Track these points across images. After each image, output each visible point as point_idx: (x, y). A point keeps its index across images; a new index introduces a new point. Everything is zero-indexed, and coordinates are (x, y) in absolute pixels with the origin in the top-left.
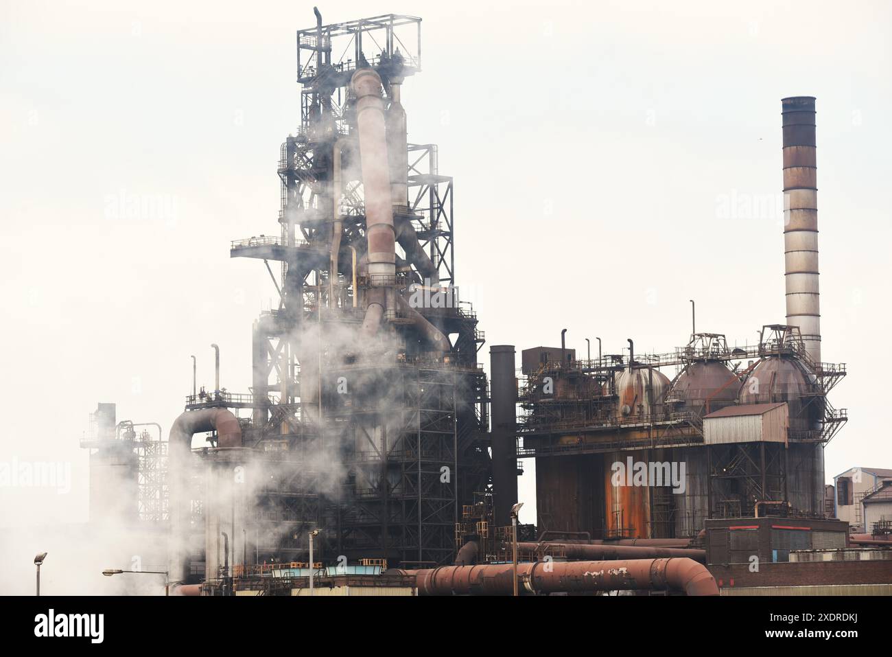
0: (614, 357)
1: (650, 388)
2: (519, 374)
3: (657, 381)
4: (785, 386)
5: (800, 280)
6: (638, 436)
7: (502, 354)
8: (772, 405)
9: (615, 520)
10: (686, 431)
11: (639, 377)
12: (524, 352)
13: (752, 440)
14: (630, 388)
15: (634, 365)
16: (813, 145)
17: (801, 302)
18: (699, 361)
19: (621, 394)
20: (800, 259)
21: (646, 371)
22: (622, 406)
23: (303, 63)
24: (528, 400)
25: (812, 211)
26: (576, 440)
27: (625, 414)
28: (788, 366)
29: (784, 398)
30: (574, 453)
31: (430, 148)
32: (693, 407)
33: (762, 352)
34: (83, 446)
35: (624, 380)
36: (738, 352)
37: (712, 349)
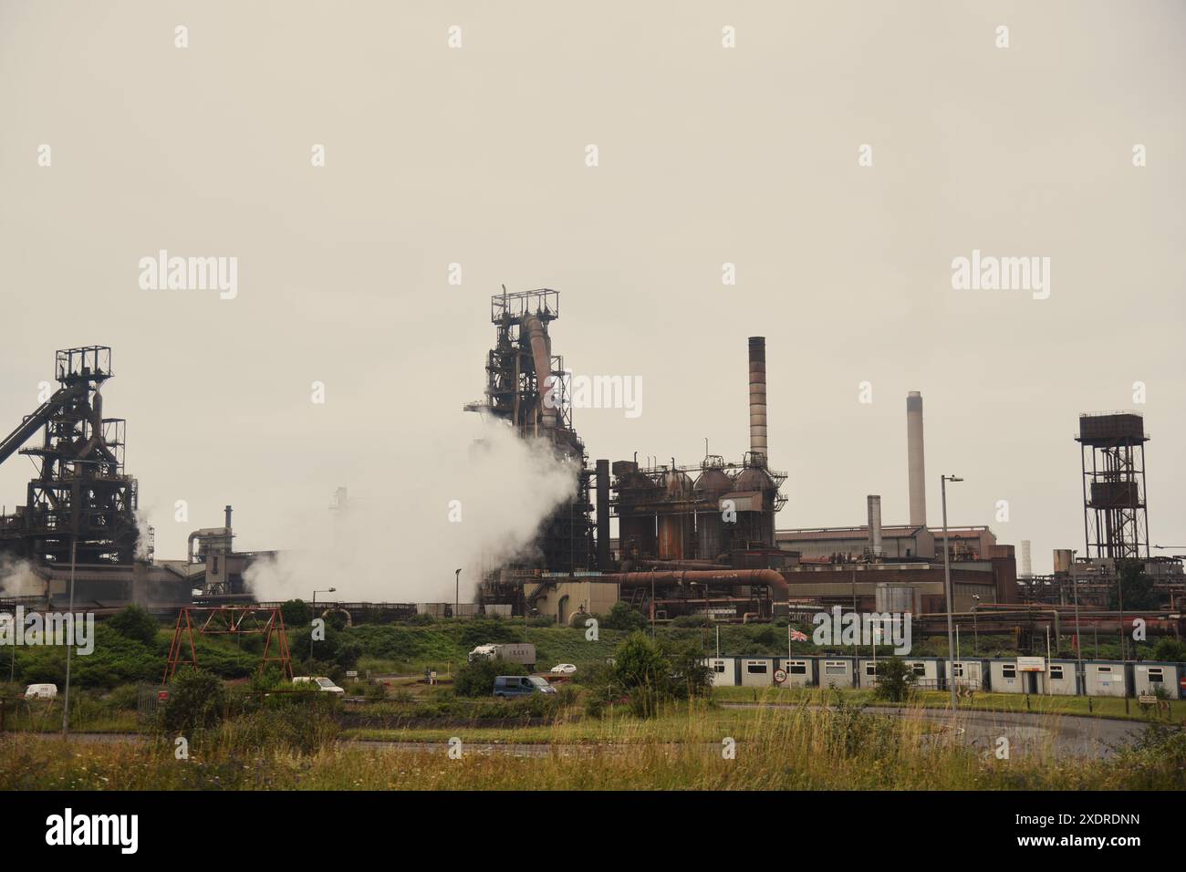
0: (663, 467)
1: (683, 483)
2: (611, 474)
3: (687, 480)
4: (759, 483)
5: (758, 429)
6: (677, 507)
7: (602, 464)
8: (752, 493)
9: (664, 550)
10: (706, 505)
11: (678, 477)
12: (613, 463)
13: (746, 509)
14: (673, 482)
15: (674, 471)
16: (764, 362)
17: (758, 440)
18: (711, 469)
19: (668, 486)
20: (758, 418)
21: (681, 474)
22: (669, 492)
23: (495, 313)
24: (616, 488)
25: (763, 394)
26: (644, 509)
27: (671, 496)
28: (759, 472)
29: (759, 489)
30: (643, 515)
31: (559, 357)
32: (708, 493)
33: (745, 465)
34: (330, 508)
35: (670, 478)
36: (731, 465)
37: (717, 463)
